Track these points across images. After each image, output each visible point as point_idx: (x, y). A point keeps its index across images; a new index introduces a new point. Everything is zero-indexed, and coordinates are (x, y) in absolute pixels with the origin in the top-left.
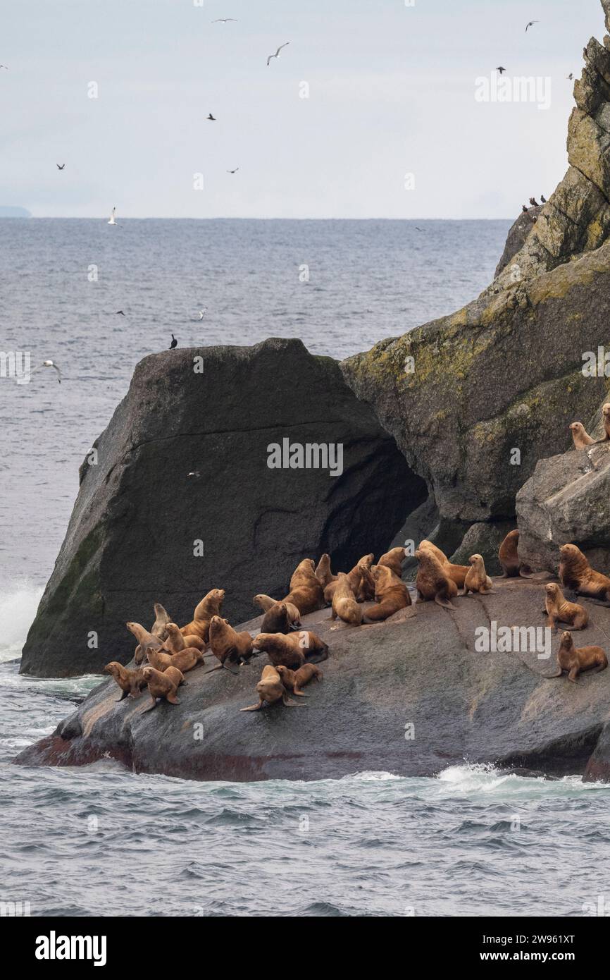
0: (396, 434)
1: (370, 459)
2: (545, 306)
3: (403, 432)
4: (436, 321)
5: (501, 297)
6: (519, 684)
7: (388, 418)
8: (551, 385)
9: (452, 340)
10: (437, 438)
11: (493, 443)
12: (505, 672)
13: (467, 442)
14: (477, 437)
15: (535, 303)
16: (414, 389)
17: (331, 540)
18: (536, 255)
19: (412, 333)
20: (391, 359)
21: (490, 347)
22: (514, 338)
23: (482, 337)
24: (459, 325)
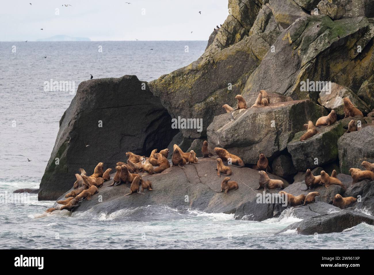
0: (167, 108)
1: (161, 117)
2: (219, 63)
3: (170, 107)
4: (182, 68)
5: (204, 60)
6: (207, 194)
7: (165, 103)
8: (222, 90)
9: (187, 75)
10: (182, 109)
11: (201, 111)
12: (203, 191)
13: (192, 111)
14: (196, 109)
15: (216, 62)
16: (174, 92)
17: (147, 146)
18: (217, 45)
19: (173, 73)
20: (165, 82)
21: (200, 77)
22: (208, 74)
23: (197, 74)
24: (189, 70)
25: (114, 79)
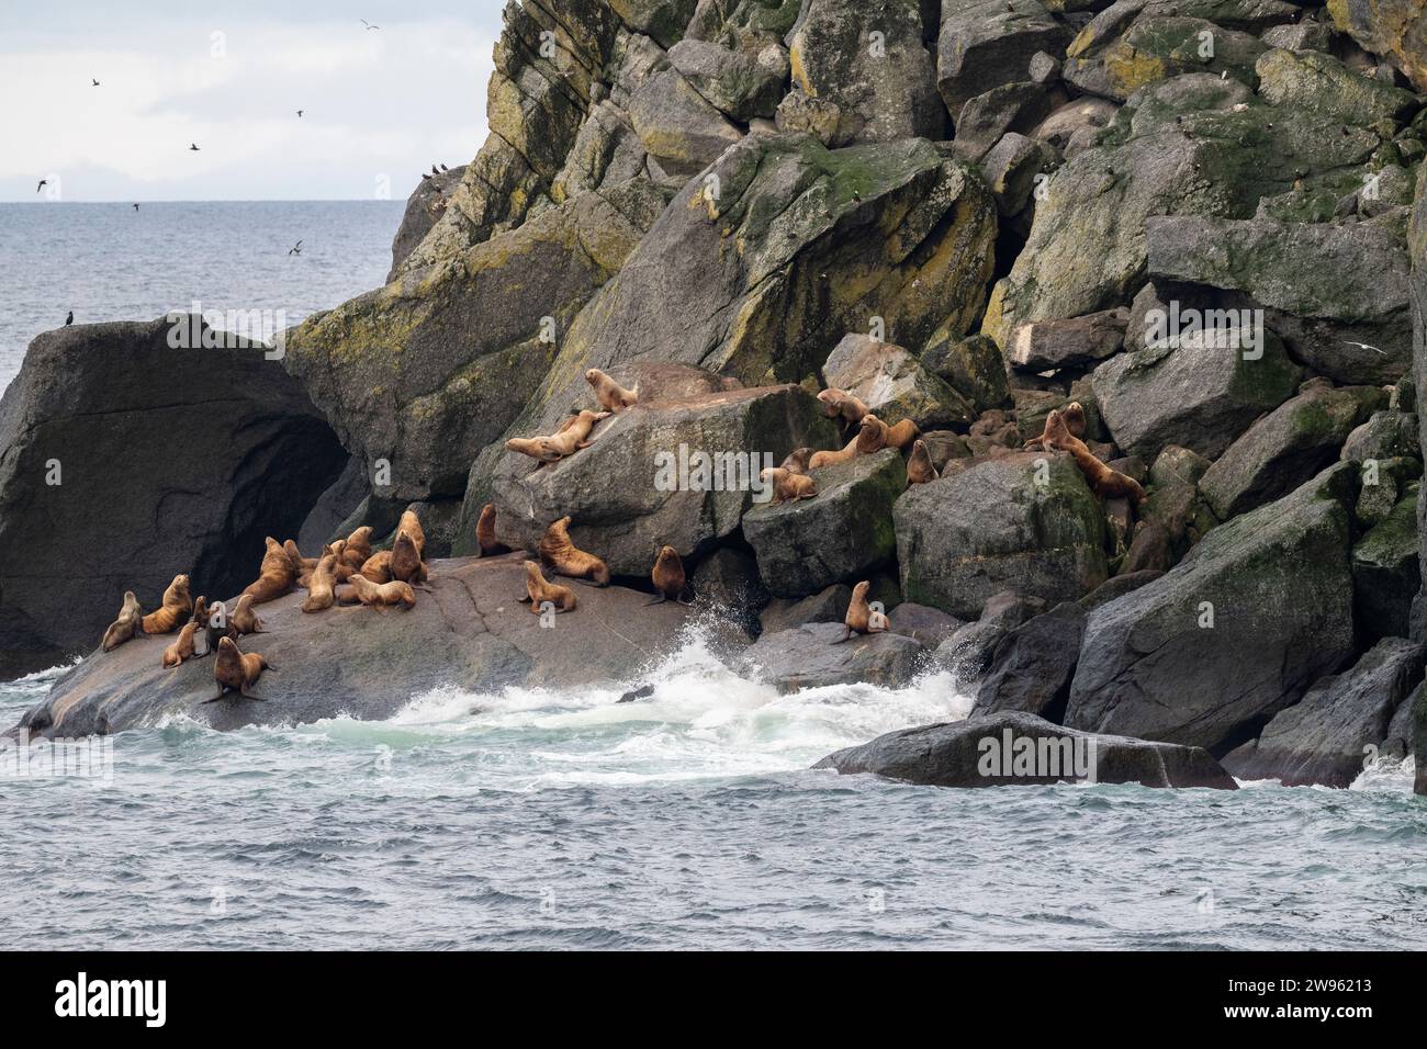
0: (329, 410)
1: (276, 437)
2: (484, 276)
3: (337, 409)
4: (371, 293)
5: (438, 267)
6: (512, 667)
7: (321, 394)
8: (491, 358)
9: (387, 313)
10: (374, 414)
11: (431, 418)
12: (495, 655)
13: (406, 418)
14: (415, 413)
15: (473, 273)
16: (349, 365)
17: (236, 522)
18: (458, 224)
19: (345, 306)
20: (324, 333)
21: (427, 320)
22: (452, 310)
23: (418, 309)
24: (395, 297)
25: (138, 324)
